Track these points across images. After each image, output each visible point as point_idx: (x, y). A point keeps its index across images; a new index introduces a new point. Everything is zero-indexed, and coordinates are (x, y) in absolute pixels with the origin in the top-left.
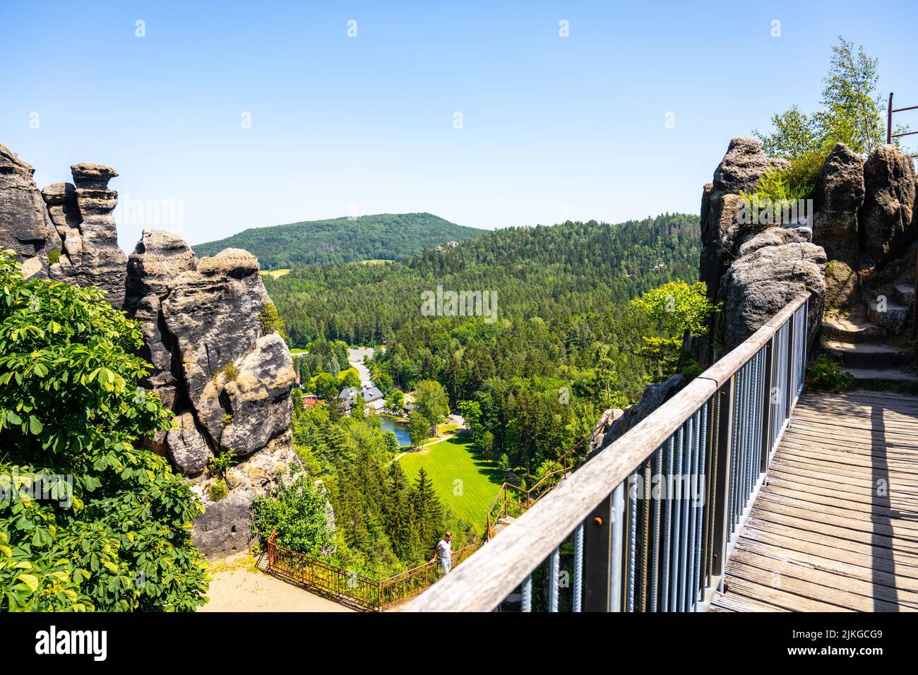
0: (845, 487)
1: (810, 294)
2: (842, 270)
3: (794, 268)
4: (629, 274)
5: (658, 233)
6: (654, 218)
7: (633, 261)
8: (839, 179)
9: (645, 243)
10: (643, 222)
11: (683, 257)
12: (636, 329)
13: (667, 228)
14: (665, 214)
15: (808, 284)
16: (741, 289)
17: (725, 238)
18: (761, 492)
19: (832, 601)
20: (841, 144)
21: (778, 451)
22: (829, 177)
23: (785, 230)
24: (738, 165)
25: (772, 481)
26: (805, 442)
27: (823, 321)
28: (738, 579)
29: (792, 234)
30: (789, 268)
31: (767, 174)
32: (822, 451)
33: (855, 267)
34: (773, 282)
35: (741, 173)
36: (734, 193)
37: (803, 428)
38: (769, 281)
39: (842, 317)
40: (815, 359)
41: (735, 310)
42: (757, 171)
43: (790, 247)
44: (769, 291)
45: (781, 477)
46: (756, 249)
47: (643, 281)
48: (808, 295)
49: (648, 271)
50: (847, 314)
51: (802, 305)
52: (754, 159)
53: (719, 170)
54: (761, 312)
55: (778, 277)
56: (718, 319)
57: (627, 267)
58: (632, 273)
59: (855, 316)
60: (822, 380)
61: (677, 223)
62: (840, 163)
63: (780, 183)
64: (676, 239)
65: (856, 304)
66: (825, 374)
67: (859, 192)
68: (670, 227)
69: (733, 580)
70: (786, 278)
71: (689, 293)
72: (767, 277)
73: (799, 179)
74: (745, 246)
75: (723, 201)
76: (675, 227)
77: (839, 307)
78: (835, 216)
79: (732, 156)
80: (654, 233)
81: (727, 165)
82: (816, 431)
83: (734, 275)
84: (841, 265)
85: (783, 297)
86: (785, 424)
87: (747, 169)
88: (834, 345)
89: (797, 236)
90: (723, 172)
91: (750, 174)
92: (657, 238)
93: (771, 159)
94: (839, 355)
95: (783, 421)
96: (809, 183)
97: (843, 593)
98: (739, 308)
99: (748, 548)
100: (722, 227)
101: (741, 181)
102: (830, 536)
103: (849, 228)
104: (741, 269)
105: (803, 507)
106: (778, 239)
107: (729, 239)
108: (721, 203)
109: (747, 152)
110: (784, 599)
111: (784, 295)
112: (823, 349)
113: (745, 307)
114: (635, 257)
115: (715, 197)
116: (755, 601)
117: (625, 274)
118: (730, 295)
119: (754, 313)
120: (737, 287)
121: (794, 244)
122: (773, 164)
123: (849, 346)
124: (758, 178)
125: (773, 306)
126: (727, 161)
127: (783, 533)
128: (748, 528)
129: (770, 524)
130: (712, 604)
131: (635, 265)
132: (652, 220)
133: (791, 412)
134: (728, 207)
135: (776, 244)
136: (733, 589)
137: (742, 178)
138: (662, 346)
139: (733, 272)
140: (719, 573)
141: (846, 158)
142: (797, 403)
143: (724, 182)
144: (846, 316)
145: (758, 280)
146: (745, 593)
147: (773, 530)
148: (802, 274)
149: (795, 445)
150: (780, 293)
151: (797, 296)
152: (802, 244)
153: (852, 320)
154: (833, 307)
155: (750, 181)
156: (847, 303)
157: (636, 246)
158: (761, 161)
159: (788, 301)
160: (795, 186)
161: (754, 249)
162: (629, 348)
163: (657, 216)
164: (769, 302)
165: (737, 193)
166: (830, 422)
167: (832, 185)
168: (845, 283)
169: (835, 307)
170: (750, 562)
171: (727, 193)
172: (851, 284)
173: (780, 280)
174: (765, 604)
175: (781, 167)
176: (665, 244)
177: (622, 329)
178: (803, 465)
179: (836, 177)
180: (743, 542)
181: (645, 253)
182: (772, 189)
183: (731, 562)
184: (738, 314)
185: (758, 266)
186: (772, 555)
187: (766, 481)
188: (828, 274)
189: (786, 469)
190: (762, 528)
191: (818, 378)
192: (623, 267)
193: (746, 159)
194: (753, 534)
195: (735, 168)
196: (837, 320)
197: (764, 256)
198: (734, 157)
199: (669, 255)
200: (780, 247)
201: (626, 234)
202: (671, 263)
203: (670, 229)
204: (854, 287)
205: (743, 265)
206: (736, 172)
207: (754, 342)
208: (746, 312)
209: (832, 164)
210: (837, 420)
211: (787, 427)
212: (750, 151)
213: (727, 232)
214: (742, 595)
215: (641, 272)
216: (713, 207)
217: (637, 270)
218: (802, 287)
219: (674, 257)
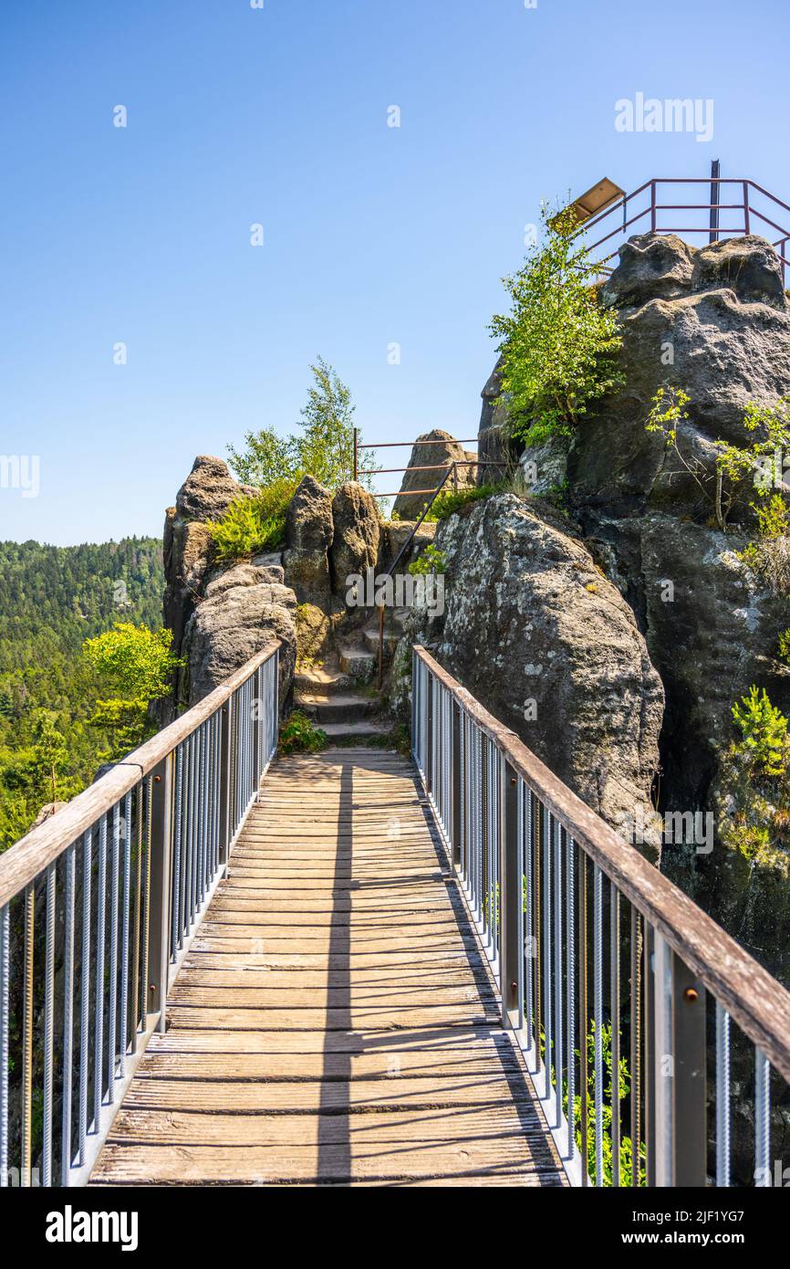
0: (310, 864)
1: (280, 643)
2: (314, 614)
3: (264, 613)
4: (84, 615)
5: (123, 561)
6: (118, 541)
7: (89, 597)
8: (308, 514)
9: (106, 574)
10: (102, 546)
11: (155, 592)
12: (94, 689)
13: (135, 555)
14: (131, 538)
15: (278, 632)
16: (207, 637)
17: (190, 576)
18: (220, 889)
19: (286, 1005)
20: (310, 476)
21: (243, 833)
22: (299, 511)
23: (256, 568)
24: (204, 488)
25: (234, 872)
26: (274, 817)
27: (296, 671)
28: (183, 1009)
29: (263, 573)
30: (258, 614)
31: (237, 502)
32: (290, 824)
33: (328, 612)
34: (242, 628)
35: (207, 499)
36: (200, 521)
37: (271, 800)
38: (237, 629)
39: (316, 666)
40: (288, 717)
41: (200, 664)
42: (226, 498)
43: (261, 589)
44: (237, 640)
45: (245, 865)
46: (225, 590)
47: (104, 623)
48: (277, 644)
49: (111, 611)
50: (321, 663)
51: (271, 656)
52: (222, 482)
53: (182, 492)
54: (229, 665)
55: (247, 623)
56: (183, 675)
57: (81, 605)
58: (89, 613)
59: (328, 665)
60: (295, 741)
61: (148, 550)
62: (309, 496)
63: (251, 514)
64: (147, 570)
65: (328, 653)
66: (298, 733)
67: (327, 530)
68: (138, 554)
69: (178, 1011)
70: (255, 625)
71: (149, 643)
72: (234, 623)
73: (271, 510)
74: (212, 586)
75: (188, 530)
76: (145, 554)
77: (313, 656)
78: (306, 555)
79: (197, 477)
80: (117, 560)
81: (192, 487)
82: (287, 801)
83: (199, 622)
84: (314, 609)
85: (252, 647)
86: (253, 799)
87: (215, 494)
88: (307, 699)
89: (268, 575)
90: (187, 495)
91: (218, 500)
92: (121, 568)
93: (241, 484)
94: (312, 711)
95: (250, 795)
96: (280, 517)
97: (298, 992)
98: (204, 662)
99: (200, 964)
100: (187, 562)
101: (207, 507)
102: (290, 925)
103: (320, 567)
104: (208, 614)
105: (265, 897)
106: (248, 578)
107: (195, 577)
108: (185, 531)
109: (215, 474)
110: (236, 1018)
111: (254, 645)
112: (297, 705)
113: (211, 660)
114: (92, 592)
115: (178, 525)
116: (202, 1032)
117: (78, 614)
118: (194, 645)
119: (222, 668)
120: (201, 635)
121: (264, 585)
122: (242, 490)
123: (323, 700)
124: (227, 505)
125: (242, 657)
126: (192, 482)
127: (241, 935)
128: (201, 938)
129: (227, 927)
130: (146, 1052)
131: (93, 602)
132: (114, 544)
133: (260, 782)
134: (194, 538)
135: (247, 584)
136: (176, 1024)
137: (208, 504)
138: (123, 710)
139: (198, 618)
140: (158, 1009)
141: (315, 493)
142: (269, 771)
143: (188, 507)
144: (320, 665)
145: (225, 628)
146: (191, 1024)
147: (231, 934)
148: (272, 620)
149: (262, 821)
150: (249, 642)
151: (267, 646)
152: (273, 585)
153: (325, 669)
154: (308, 655)
155: (218, 508)
156: (321, 651)
157: (94, 577)
158: (230, 485)
159: (257, 651)
160: (266, 518)
161: (222, 589)
162: (86, 714)
163: (121, 540)
164: (238, 654)
165: (204, 522)
166: (301, 789)
167: (302, 521)
168: (318, 628)
169: (309, 656)
170: (200, 982)
171: (192, 520)
172: (323, 630)
173: (248, 627)
174: (212, 1032)
175: (251, 495)
176: (132, 576)
177: (75, 690)
178: (269, 846)
179: (306, 511)
180: (195, 958)
181: (106, 587)
182: (242, 519)
183: (176, 988)
184: (203, 669)
185: (226, 611)
186: (225, 966)
187: (227, 873)
188: (300, 619)
189: (250, 853)
190: (218, 934)
191: (291, 739)
192: (76, 605)
193: (213, 482)
194: (206, 946)
195: (201, 492)
196: (311, 670)
197: (232, 599)
198: (199, 478)
199: (138, 590)
200: (250, 588)
201: (79, 561)
202: (140, 600)
203: (138, 557)
204: (327, 633)
205: (209, 609)
206: (201, 497)
207: (203, 708)
208: (212, 666)
209: (302, 497)
210: (307, 786)
211: (256, 801)
212: (218, 472)
213: (192, 568)
214: (187, 1028)
215: (101, 612)
216: (177, 536)
217: (95, 609)
218: (273, 635)
219: (144, 593)
